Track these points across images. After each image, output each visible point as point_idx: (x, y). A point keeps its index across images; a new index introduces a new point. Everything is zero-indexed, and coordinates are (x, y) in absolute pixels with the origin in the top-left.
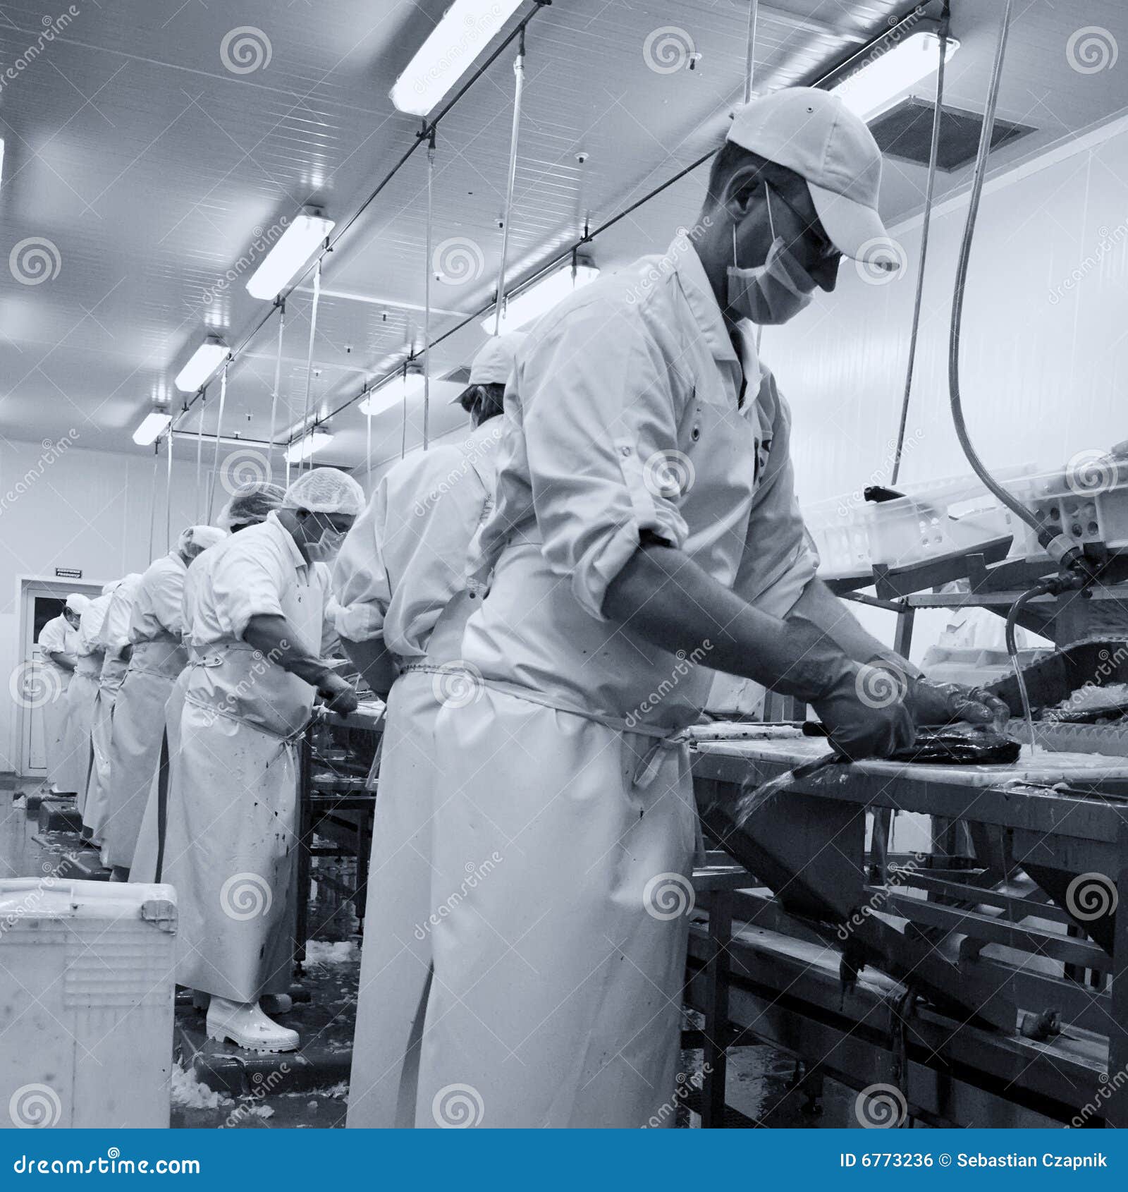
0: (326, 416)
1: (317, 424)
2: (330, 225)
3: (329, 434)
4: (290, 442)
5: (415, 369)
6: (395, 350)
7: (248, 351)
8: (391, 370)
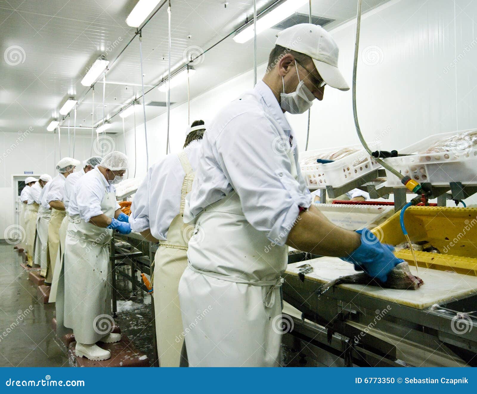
0: (109, 118)
1: (106, 121)
2: (108, 62)
3: (110, 123)
4: (98, 127)
5: (137, 103)
6: (130, 98)
7: (83, 101)
8: (129, 104)
